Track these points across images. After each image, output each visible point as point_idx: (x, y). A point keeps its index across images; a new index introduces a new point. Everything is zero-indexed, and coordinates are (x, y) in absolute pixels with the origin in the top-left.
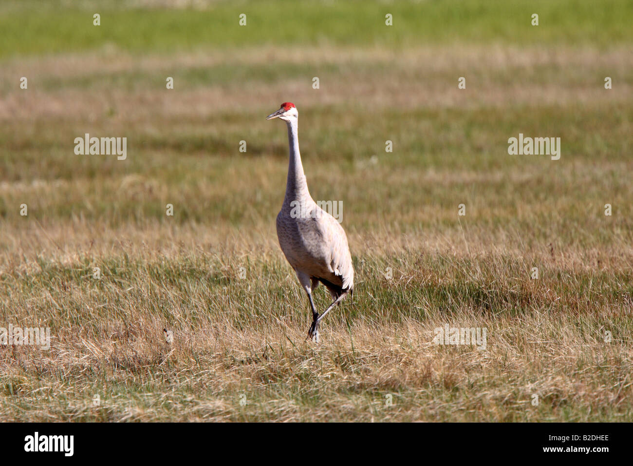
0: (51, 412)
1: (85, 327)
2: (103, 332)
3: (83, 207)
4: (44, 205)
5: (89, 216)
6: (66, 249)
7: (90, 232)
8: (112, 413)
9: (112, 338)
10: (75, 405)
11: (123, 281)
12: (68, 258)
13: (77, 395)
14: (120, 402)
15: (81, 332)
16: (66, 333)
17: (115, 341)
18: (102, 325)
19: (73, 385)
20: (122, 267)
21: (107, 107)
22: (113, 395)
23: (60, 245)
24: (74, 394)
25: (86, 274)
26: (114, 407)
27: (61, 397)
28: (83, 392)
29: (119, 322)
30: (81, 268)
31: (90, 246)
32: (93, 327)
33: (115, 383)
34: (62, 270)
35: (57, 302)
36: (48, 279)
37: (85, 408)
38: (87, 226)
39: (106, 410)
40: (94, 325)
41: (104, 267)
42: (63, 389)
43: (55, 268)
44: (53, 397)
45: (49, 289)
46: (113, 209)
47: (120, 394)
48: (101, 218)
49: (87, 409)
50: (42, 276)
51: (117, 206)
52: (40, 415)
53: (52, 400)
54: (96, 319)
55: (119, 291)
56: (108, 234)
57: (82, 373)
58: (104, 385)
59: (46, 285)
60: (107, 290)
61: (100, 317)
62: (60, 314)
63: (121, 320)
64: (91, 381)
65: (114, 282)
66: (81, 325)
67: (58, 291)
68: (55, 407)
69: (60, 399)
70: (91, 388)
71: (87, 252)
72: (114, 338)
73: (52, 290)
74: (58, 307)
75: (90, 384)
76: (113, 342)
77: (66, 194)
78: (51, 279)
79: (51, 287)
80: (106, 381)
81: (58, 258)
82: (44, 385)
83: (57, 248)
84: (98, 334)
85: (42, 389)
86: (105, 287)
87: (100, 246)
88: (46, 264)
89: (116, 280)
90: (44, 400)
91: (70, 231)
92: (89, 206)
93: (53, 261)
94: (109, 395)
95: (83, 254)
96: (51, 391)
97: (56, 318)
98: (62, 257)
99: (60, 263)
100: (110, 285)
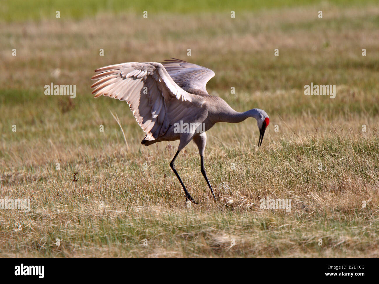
0: (291, 240)
1: (312, 185)
2: (324, 187)
3: (310, 107)
4: (284, 105)
5: (313, 112)
6: (299, 134)
7: (315, 123)
8: (331, 240)
9: (330, 191)
10: (307, 235)
11: (337, 154)
12: (301, 140)
13: (308, 229)
14: (336, 232)
15: (310, 188)
16: (300, 189)
17: (332, 193)
18: (323, 183)
19: (305, 222)
20: (336, 145)
21: (324, 42)
22: (332, 228)
23: (295, 132)
24: (306, 228)
25: (313, 150)
26: (332, 236)
27: (298, 231)
28: (312, 227)
29: (335, 181)
30: (309, 146)
31: (315, 132)
32: (317, 185)
33: (332, 220)
34: (297, 148)
35: (294, 168)
36: (288, 153)
37: (314, 237)
38: (312, 118)
39: (327, 238)
40: (318, 183)
41: (324, 145)
42: (298, 225)
43: (292, 146)
44: (292, 231)
45: (288, 160)
46: (329, 108)
47: (336, 228)
48: (321, 114)
49: (315, 237)
50: (284, 152)
51: (332, 105)
52: (284, 242)
53: (292, 232)
54: (320, 179)
55: (335, 161)
56: (327, 124)
57: (311, 214)
58: (325, 222)
59: (287, 158)
60: (326, 160)
61: (322, 178)
62: (296, 176)
63: (336, 179)
64: (317, 219)
65: (331, 155)
66: (310, 183)
67: (295, 161)
68: (294, 237)
69: (297, 232)
70: (317, 224)
71: (313, 136)
72: (331, 191)
73: (290, 161)
74: (295, 172)
75: (316, 222)
76: (331, 194)
77: (299, 98)
78: (290, 154)
79: (290, 159)
80: (327, 220)
81: (294, 140)
82: (286, 223)
83: (293, 133)
84: (321, 189)
85: (285, 225)
86: (325, 158)
87: (322, 132)
88: (287, 144)
89: (332, 154)
90: (287, 232)
91: (302, 122)
92: (314, 106)
93: (291, 142)
94: (329, 228)
95: (311, 137)
96: (291, 227)
97: (294, 179)
98: (296, 139)
99: (295, 143)
100: (329, 157)
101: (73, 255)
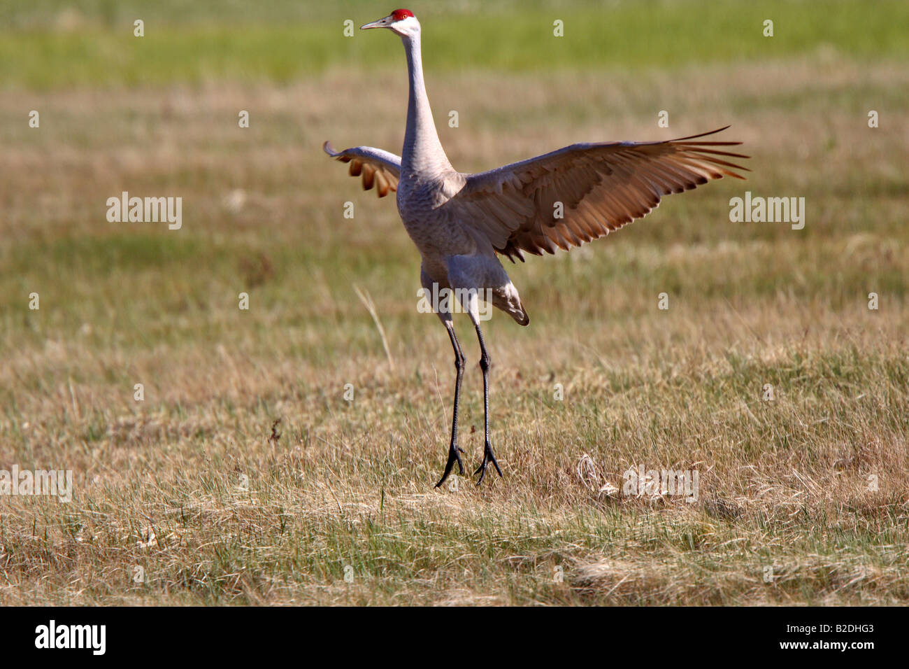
0: (748, 574)
1: (796, 452)
2: (823, 458)
3: (794, 281)
4: (736, 277)
5: (800, 293)
6: (769, 340)
7: (803, 315)
8: (836, 573)
9: (835, 467)
10: (783, 563)
11: (850, 386)
12: (773, 353)
13: (785, 548)
14: (848, 557)
15: (790, 458)
16: (770, 460)
17: (840, 471)
18: (821, 449)
19: (780, 534)
20: (849, 365)
21: (824, 137)
22: (837, 548)
23: (759, 335)
24: (781, 548)
25: (798, 376)
26: (839, 565)
27: (764, 552)
28: (794, 545)
29: (847, 445)
30: (790, 367)
31: (803, 336)
32: (808, 452)
33: (839, 531)
34: (764, 370)
35: (757, 416)
36: (743, 383)
37: (798, 566)
38: (798, 306)
39: (828, 569)
40: (809, 449)
41: (823, 365)
42: (766, 541)
43: (753, 368)
44: (751, 553)
45: (744, 397)
46: (835, 282)
47: (847, 547)
48: (817, 296)
49: (800, 568)
50: (735, 380)
51: (840, 277)
52: (733, 578)
53: (751, 556)
54: (813, 440)
55: (846, 400)
56: (829, 319)
57: (793, 517)
58: (823, 534)
59: (741, 391)
60: (826, 398)
61: (818, 437)
62: (761, 433)
63: (848, 441)
64: (806, 528)
65: (838, 387)
66: (791, 448)
67: (758, 400)
68: (755, 566)
69: (762, 555)
70: (805, 538)
71: (800, 345)
72: (839, 467)
73: (748, 399)
74: (759, 423)
75: (804, 534)
76: (838, 473)
77: (767, 261)
78: (747, 383)
79: (747, 395)
80: (827, 529)
81: (758, 354)
82: (738, 536)
83: (756, 339)
84: (815, 463)
85: (735, 540)
86: (825, 394)
87: (818, 335)
88: (741, 361)
89: (841, 384)
90: (739, 556)
91: (774, 314)
92: (800, 278)
93: (750, 357)
94: (831, 548)
95: (794, 347)
96: (749, 544)
97: (756, 438)
98: (763, 352)
99: (760, 360)
100: (833, 391)
101: (268, 602)
